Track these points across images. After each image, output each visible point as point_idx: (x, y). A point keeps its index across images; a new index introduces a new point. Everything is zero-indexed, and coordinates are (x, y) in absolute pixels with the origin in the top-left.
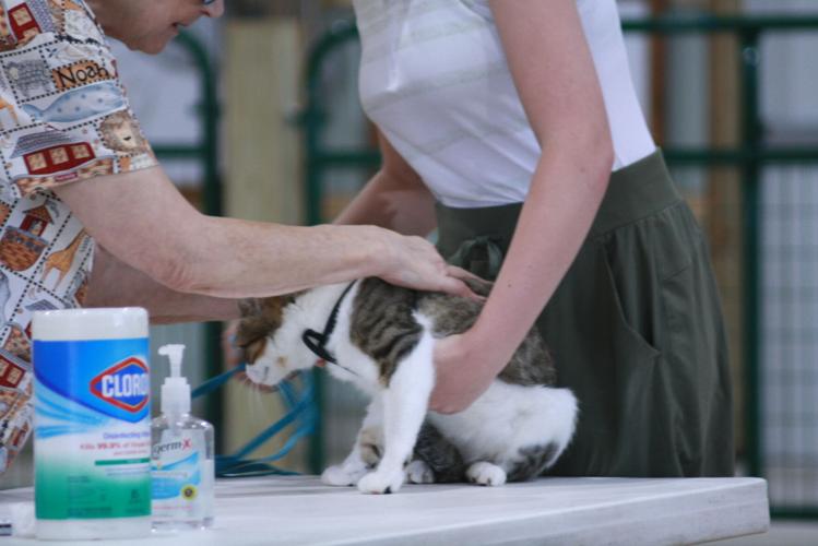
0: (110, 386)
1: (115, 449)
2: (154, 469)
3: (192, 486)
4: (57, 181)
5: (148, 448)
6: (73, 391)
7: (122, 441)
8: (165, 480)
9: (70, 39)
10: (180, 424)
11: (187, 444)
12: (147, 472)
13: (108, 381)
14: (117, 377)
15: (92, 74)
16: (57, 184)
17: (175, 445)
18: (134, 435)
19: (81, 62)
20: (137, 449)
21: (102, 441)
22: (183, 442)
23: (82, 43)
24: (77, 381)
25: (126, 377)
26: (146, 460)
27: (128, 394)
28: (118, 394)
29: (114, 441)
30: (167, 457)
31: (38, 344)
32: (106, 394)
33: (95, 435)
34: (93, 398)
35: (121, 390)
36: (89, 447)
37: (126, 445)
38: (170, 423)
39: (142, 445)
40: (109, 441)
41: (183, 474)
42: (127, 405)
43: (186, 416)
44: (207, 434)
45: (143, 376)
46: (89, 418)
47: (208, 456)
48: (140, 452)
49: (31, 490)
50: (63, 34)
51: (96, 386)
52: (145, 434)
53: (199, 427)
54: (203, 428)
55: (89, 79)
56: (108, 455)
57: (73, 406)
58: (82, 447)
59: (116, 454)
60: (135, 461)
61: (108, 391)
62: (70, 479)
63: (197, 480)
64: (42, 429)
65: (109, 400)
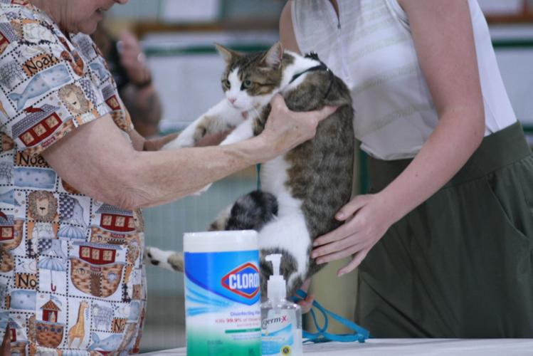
0: (234, 281)
1: (239, 323)
2: (263, 335)
3: (288, 346)
4: (43, 146)
5: (259, 322)
6: (210, 285)
7: (243, 317)
8: (271, 342)
9: (28, 43)
10: (279, 306)
11: (284, 319)
12: (259, 337)
13: (233, 279)
14: (238, 276)
15: (46, 62)
16: (44, 148)
17: (277, 320)
18: (250, 313)
19: (38, 56)
20: (252, 322)
21: (229, 317)
22: (281, 318)
23: (36, 44)
24: (213, 278)
25: (245, 275)
26: (258, 330)
27: (246, 287)
28: (240, 287)
29: (237, 317)
30: (272, 328)
31: (187, 255)
32: (231, 287)
33: (225, 314)
34: (224, 290)
35: (241, 284)
36: (222, 321)
37: (246, 320)
38: (273, 306)
39: (256, 319)
40: (234, 318)
41: (282, 338)
42: (244, 293)
43: (283, 300)
44: (297, 312)
45: (255, 274)
46: (220, 302)
47: (298, 327)
48: (254, 324)
49: (185, 349)
50: (23, 40)
51: (225, 282)
52: (257, 313)
53: (292, 308)
54: (295, 308)
55: (44, 66)
56: (233, 326)
57: (210, 295)
58: (216, 321)
59: (238, 326)
60: (251, 330)
61: (233, 285)
62: (209, 342)
63: (291, 342)
64: (191, 310)
65: (234, 290)
